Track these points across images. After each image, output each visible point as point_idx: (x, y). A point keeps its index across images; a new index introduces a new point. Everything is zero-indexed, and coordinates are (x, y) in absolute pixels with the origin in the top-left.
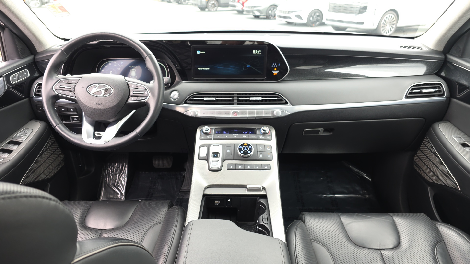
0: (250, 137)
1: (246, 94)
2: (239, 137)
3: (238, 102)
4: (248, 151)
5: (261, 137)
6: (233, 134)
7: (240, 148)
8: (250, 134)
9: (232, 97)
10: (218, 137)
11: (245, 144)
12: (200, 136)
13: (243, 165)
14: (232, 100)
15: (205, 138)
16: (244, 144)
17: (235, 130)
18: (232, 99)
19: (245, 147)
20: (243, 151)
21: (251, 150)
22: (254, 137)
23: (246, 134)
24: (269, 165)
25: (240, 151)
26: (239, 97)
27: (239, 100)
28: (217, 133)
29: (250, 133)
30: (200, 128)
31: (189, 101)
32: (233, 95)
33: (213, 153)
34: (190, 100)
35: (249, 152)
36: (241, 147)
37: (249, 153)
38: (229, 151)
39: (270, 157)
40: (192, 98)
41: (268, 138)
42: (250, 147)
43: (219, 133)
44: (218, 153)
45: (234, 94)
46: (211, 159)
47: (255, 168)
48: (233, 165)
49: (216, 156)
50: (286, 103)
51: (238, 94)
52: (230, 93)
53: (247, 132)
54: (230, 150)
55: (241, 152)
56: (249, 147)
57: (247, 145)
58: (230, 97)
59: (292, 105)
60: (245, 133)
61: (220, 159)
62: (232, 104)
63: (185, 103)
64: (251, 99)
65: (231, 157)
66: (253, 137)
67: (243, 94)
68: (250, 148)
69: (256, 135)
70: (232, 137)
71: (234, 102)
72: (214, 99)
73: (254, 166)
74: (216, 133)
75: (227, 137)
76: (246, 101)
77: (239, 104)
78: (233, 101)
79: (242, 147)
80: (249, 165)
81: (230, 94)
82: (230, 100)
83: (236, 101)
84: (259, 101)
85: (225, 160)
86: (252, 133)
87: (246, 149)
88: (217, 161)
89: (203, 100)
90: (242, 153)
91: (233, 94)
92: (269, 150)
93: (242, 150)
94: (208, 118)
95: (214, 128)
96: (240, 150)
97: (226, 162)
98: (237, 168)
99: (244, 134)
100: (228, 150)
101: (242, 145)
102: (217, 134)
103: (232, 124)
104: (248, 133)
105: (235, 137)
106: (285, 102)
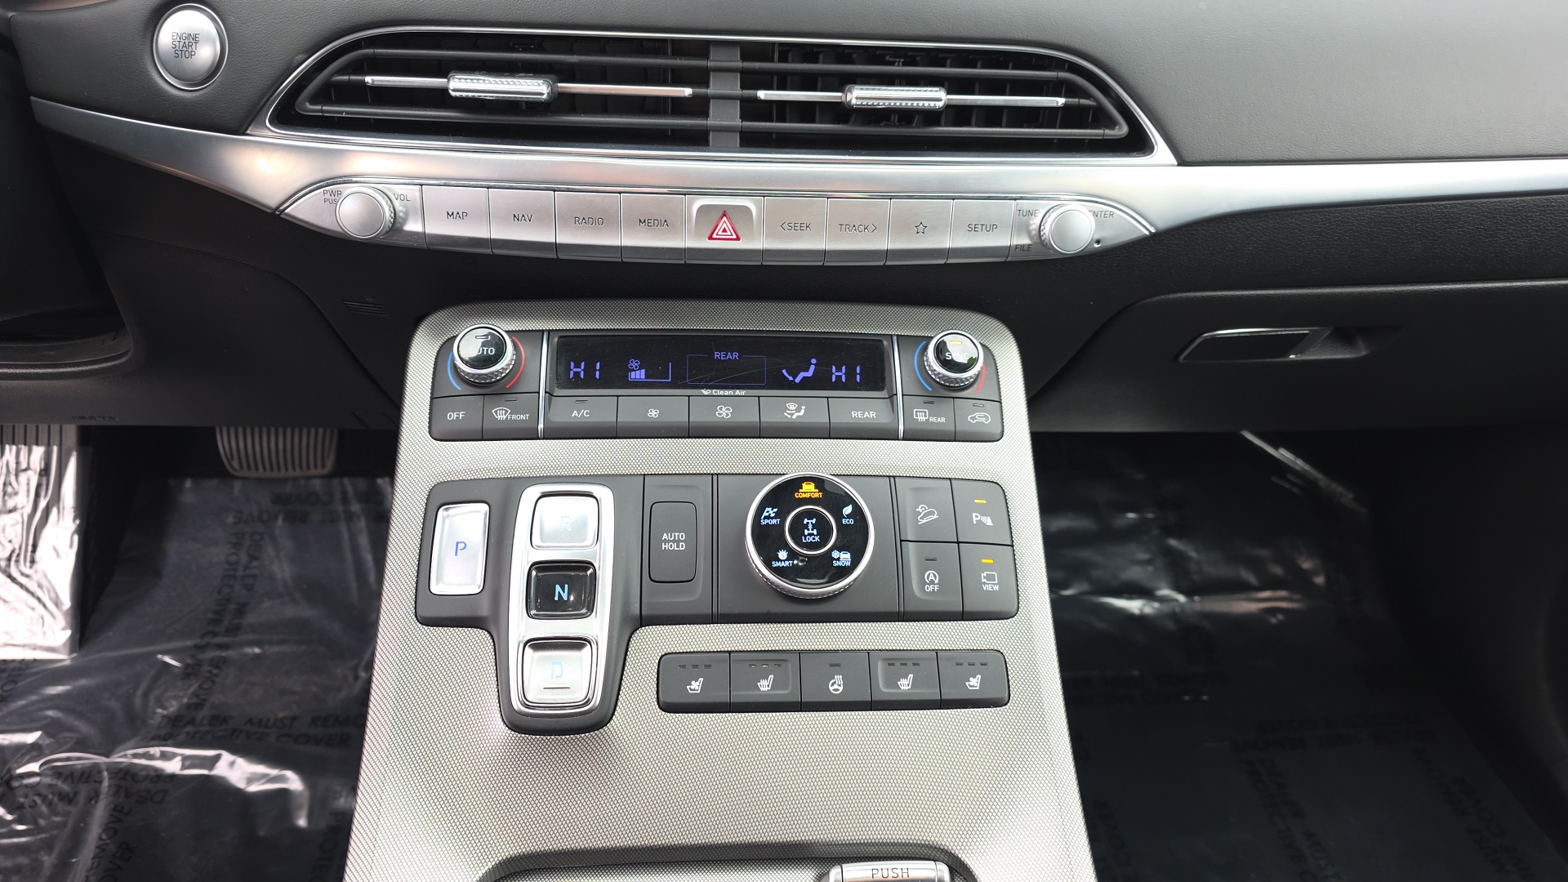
0: (839, 418)
1: (810, 53)
2: (750, 417)
3: (743, 118)
4: (835, 554)
5: (922, 416)
6: (705, 392)
7: (764, 522)
8: (838, 386)
9: (699, 78)
10: (585, 413)
11: (808, 489)
12: (432, 399)
13: (791, 668)
14: (698, 107)
15: (475, 424)
16: (797, 483)
17: (717, 355)
18: (694, 97)
19: (810, 514)
20: (793, 555)
21: (855, 539)
22: (873, 414)
23: (806, 384)
24: (993, 663)
25: (768, 559)
26: (753, 80)
27: (752, 109)
28: (577, 374)
29: (835, 373)
30: (435, 333)
31: (323, 95)
32: (706, 56)
33: (539, 566)
34: (331, 94)
35: (845, 558)
36: (770, 511)
37: (845, 572)
38: (678, 542)
39: (996, 588)
40: (341, 71)
41: (979, 418)
42: (848, 510)
43: (588, 382)
44: (584, 566)
45: (713, 51)
46: (521, 625)
47: (884, 691)
48: (708, 666)
49: (561, 592)
50: (1136, 143)
51: (750, 52)
52: (673, 40)
53: (812, 368)
54: (682, 536)
55: (776, 564)
56: (839, 516)
57: (817, 495)
58: (678, 79)
59: (1182, 162)
60: (795, 378)
61: (597, 626)
62: (696, 140)
63: (289, 117)
64: (858, 95)
65: (695, 596)
66: (863, 409)
67: (786, 51)
68: (844, 521)
69: (884, 394)
70: (699, 417)
71: (710, 122)
72: (536, 87)
73: (880, 668)
74: (563, 379)
75: (653, 413)
76: (806, 111)
77: (752, 141)
78: (706, 115)
79: (782, 515)
80: (832, 659)
81: (680, 48)
82: (677, 106)
83: (725, 116)
84: (906, 115)
85: (644, 621)
86: (850, 374)
87: (811, 534)
88: (576, 643)
89: (441, 98)
90: (778, 572)
91: (702, 49)
92: (988, 521)
93: (786, 547)
94: (497, 251)
95: (549, 331)
96: (767, 541)
97: (655, 642)
98: (740, 695)
99: (792, 386)
100: (665, 536)
101: (784, 495)
102: (577, 383)
103: (694, 304)
104: (820, 382)
105: (724, 413)
106: (1122, 130)
